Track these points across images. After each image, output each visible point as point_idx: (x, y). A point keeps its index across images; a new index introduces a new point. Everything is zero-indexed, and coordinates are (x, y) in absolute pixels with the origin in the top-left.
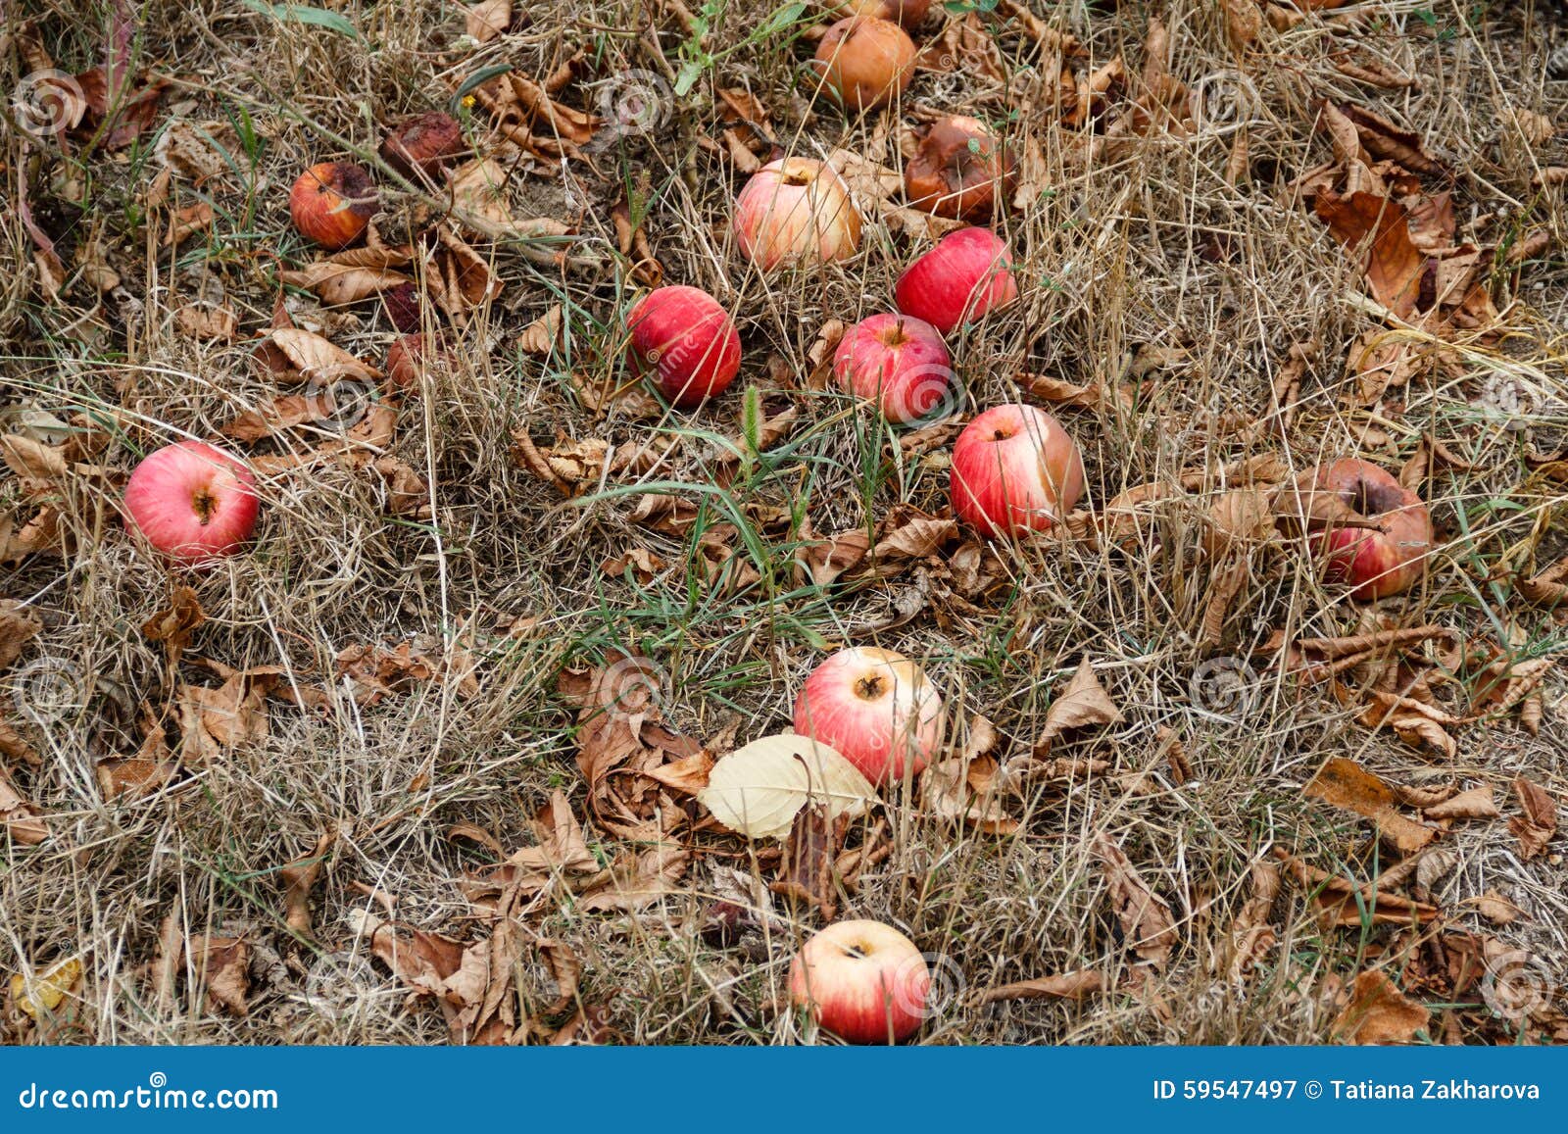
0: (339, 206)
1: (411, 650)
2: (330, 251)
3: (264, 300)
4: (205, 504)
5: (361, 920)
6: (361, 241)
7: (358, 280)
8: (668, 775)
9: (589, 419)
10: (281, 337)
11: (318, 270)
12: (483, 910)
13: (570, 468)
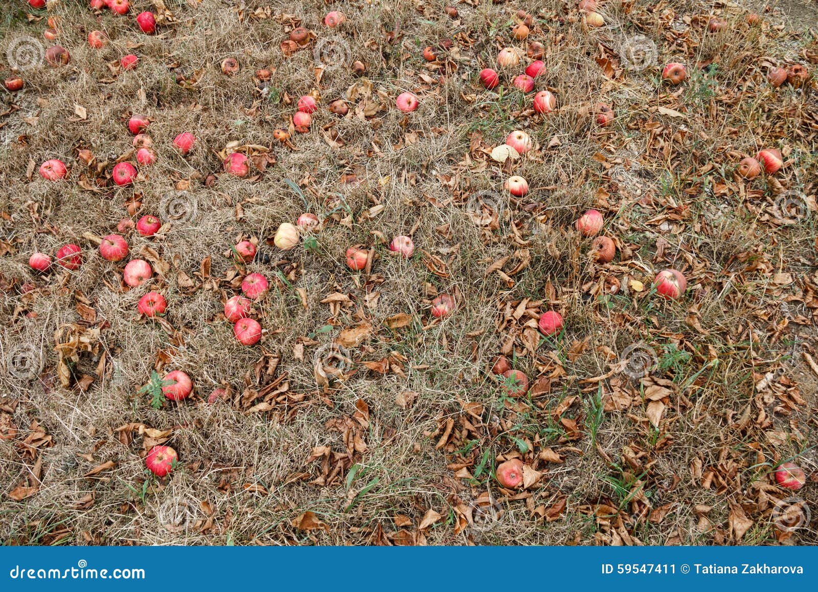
0: (432, 54)
1: (443, 128)
2: (430, 62)
3: (419, 70)
4: (409, 103)
5: (434, 172)
6: (435, 60)
7: (434, 67)
8: (485, 151)
9: (473, 91)
10: (422, 76)
11: (428, 65)
12: (454, 172)
13: (470, 99)
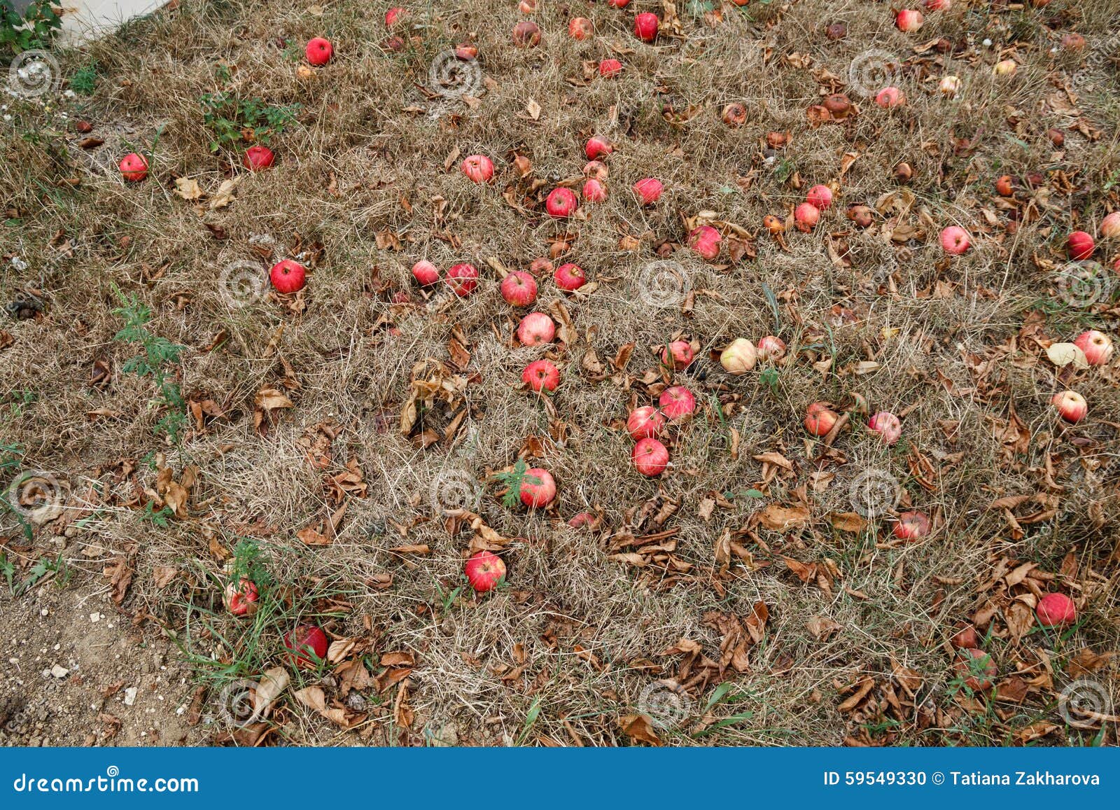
0: (1009, 186)
1: (992, 291)
2: (1002, 196)
3: (982, 202)
4: (958, 242)
5: (960, 346)
6: (1010, 196)
7: (1006, 205)
8: (1039, 342)
9: (1050, 256)
10: (985, 211)
11: (998, 199)
12: (987, 355)
13: (1044, 265)
